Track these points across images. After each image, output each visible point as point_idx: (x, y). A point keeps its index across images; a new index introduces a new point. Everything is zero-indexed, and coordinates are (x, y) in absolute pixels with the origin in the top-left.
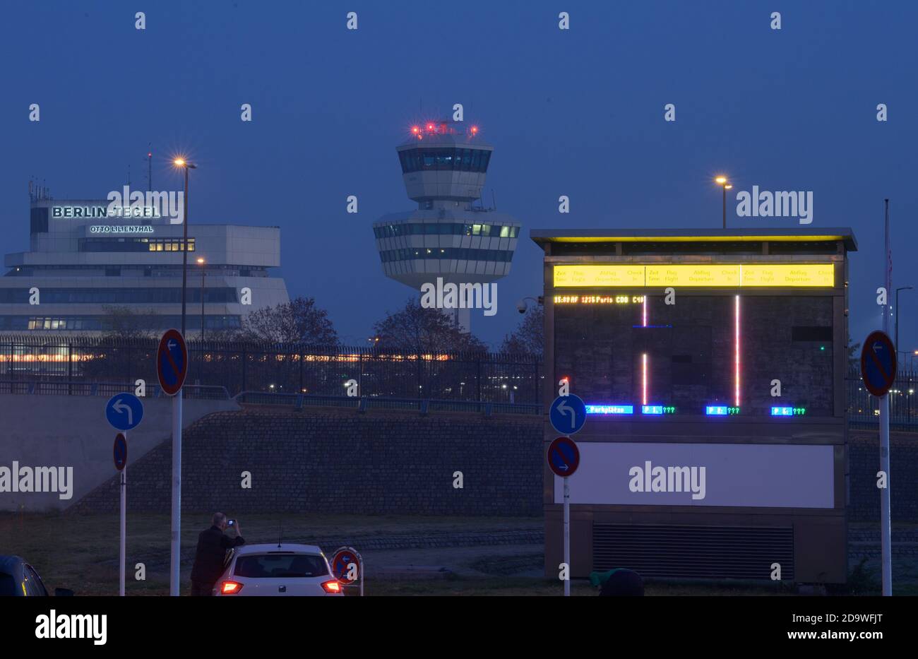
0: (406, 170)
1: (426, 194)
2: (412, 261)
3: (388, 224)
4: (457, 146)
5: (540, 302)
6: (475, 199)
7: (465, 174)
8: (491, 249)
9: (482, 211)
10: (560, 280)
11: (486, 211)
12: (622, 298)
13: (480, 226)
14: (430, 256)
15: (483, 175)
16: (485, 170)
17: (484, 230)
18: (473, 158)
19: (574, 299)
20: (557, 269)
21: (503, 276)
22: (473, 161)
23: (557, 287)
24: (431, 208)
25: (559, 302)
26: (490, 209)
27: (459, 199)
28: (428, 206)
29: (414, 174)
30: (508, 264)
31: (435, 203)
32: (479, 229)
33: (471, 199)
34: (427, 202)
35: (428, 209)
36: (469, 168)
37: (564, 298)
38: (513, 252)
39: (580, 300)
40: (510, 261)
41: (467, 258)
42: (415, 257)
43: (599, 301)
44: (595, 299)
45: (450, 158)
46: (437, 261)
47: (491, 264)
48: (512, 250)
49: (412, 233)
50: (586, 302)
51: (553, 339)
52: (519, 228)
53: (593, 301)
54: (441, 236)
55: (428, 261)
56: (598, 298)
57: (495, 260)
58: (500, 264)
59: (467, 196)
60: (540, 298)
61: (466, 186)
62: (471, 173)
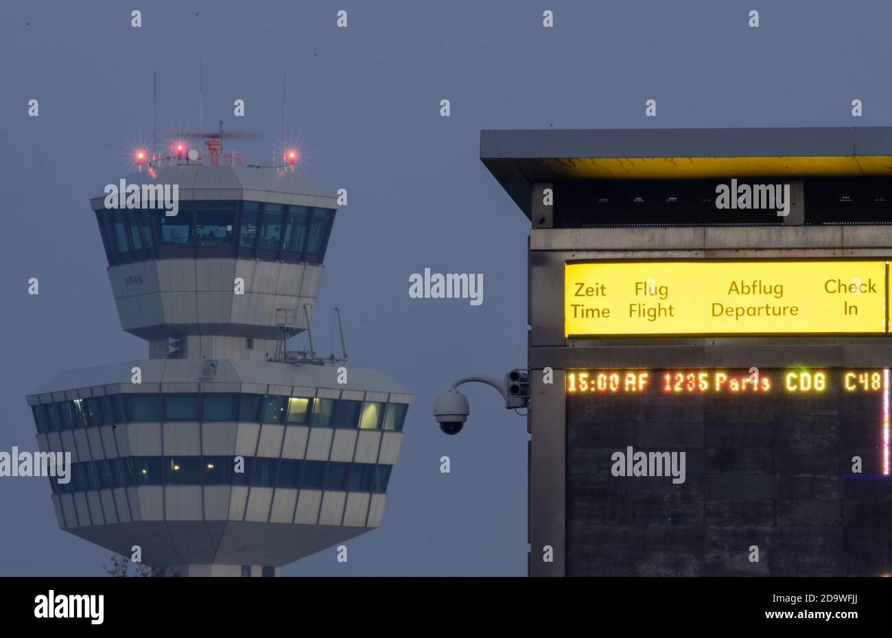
0: (115, 258)
1: (168, 320)
2: (131, 490)
3: (69, 398)
4: (247, 196)
5: (514, 390)
6: (294, 332)
7: (268, 269)
8: (333, 459)
9: (311, 362)
10: (585, 313)
11: (321, 363)
12: (805, 375)
13: (306, 401)
14: (177, 479)
15: (314, 271)
16: (318, 259)
17: (316, 410)
18: (289, 228)
19: (636, 381)
20: (575, 275)
21: (365, 529)
22: (287, 238)
23: (574, 338)
24: (180, 353)
25: (584, 389)
26: (332, 357)
27: (250, 334)
28: (172, 349)
29: (137, 268)
30: (379, 499)
31: (192, 341)
32: (304, 409)
33: (284, 332)
34: (172, 341)
35: (172, 356)
36: (277, 254)
37: (602, 376)
38: (388, 468)
39: (655, 382)
40: (383, 490)
41: (272, 483)
42: (138, 481)
43: (725, 386)
44: (711, 380)
45: (229, 228)
46: (195, 490)
47: (334, 498)
48: (388, 462)
49: (129, 419)
50: (677, 388)
51: (560, 519)
52: (406, 406)
53: (704, 386)
54: (206, 426)
55: (171, 490)
56: (720, 377)
57: (344, 486)
58: (358, 500)
59: (273, 324)
60: (514, 376)
61: (270, 298)
62: (285, 266)
